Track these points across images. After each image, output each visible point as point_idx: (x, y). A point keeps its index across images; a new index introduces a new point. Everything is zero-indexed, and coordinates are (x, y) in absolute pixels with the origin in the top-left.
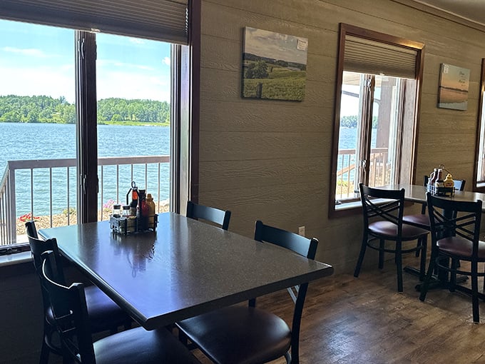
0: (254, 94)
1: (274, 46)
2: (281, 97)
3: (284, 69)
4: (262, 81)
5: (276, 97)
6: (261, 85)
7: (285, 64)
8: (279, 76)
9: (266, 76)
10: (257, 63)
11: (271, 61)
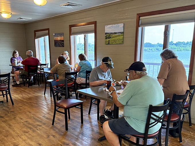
0: (108, 43)
1: (113, 29)
2: (115, 43)
3: (115, 35)
4: (109, 39)
5: (113, 43)
6: (109, 40)
7: (116, 33)
8: (114, 37)
9: (110, 38)
10: (108, 35)
11: (112, 33)
